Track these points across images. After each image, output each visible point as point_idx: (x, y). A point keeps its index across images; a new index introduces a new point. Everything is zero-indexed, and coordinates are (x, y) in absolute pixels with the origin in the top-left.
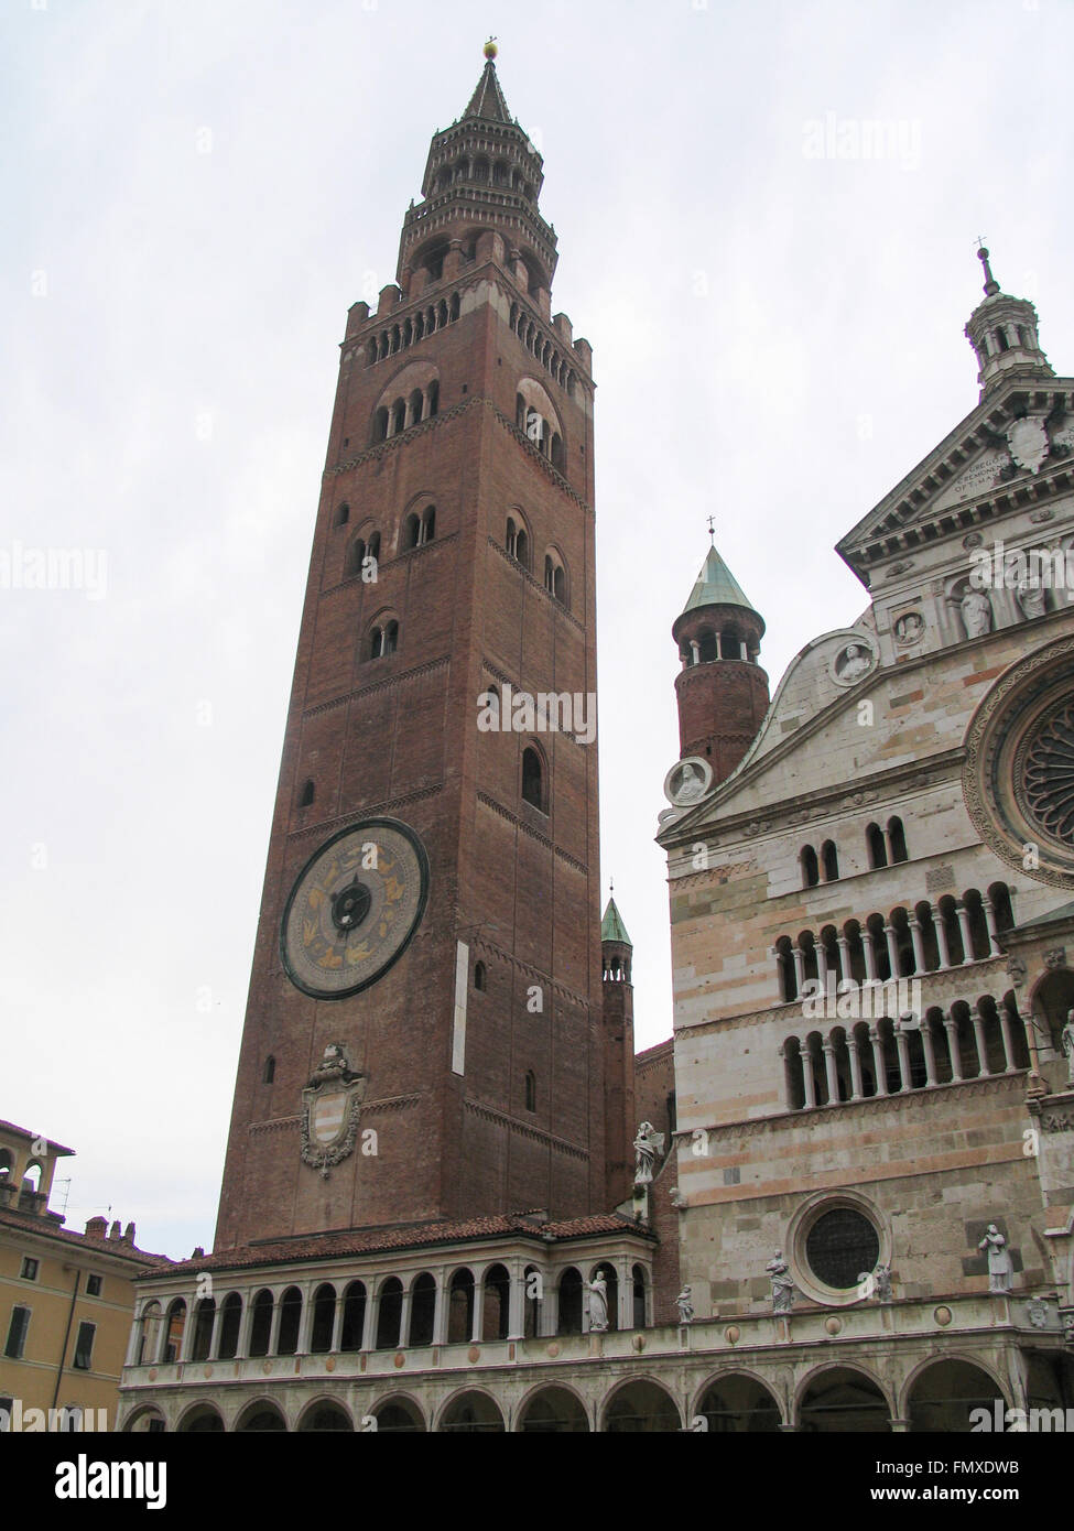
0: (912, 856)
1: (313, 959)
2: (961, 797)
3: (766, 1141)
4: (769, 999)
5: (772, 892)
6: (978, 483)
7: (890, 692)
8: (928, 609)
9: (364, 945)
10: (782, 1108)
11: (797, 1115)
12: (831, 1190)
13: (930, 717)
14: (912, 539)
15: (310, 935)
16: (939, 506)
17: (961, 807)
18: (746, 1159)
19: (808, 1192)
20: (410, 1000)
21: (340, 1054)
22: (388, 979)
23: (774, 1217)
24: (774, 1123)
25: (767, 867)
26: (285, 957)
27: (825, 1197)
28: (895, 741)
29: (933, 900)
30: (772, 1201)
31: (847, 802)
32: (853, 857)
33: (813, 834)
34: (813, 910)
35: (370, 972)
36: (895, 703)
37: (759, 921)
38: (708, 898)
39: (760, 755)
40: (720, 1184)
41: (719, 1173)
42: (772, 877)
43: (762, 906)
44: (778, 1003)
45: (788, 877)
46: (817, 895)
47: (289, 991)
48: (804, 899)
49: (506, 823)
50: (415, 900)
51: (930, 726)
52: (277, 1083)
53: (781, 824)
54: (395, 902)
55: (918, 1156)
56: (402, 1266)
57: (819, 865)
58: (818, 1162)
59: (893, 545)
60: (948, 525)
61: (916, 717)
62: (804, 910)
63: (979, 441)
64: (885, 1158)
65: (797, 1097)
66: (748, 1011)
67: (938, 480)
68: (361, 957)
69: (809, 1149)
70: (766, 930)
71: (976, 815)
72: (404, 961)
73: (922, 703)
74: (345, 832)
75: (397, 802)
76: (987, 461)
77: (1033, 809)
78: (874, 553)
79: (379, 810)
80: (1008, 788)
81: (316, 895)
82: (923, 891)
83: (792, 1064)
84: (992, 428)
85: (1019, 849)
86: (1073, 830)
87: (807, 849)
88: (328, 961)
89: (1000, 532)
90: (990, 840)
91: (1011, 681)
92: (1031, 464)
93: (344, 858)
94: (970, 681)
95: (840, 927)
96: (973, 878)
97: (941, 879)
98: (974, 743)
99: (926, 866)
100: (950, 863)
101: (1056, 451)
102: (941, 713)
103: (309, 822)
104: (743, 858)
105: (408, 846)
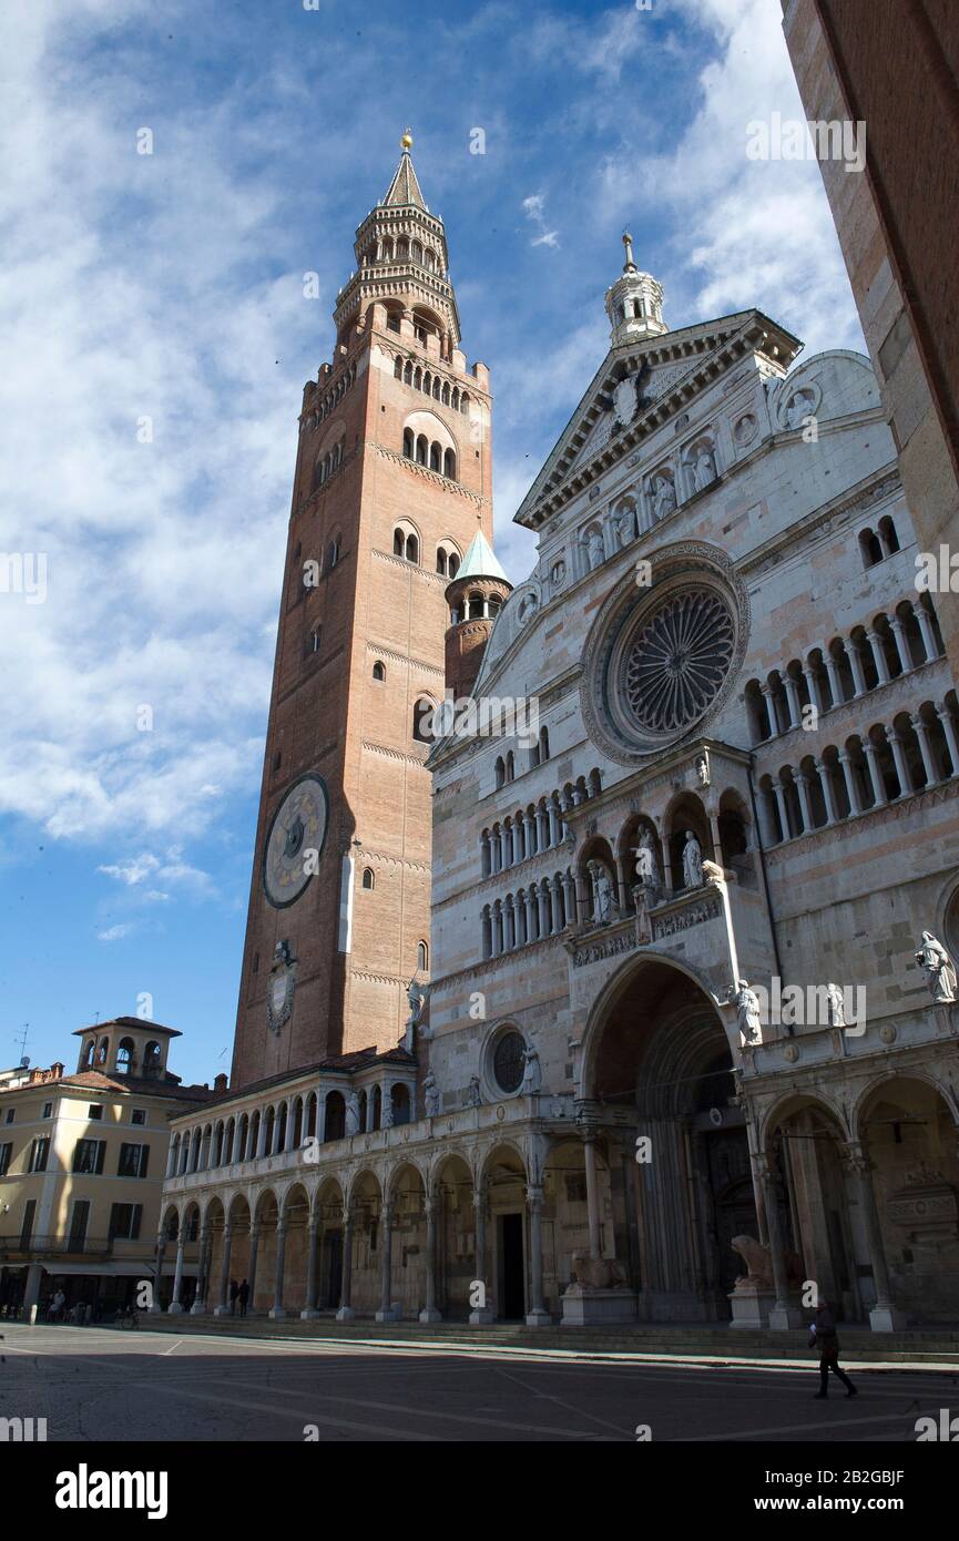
0: (552, 755)
1: (278, 880)
2: (579, 704)
3: (472, 985)
4: (477, 877)
5: (482, 795)
6: (599, 442)
7: (546, 626)
8: (568, 557)
9: (300, 865)
10: (481, 958)
11: (488, 962)
12: (500, 1019)
13: (565, 643)
15: (276, 863)
16: (583, 460)
17: (578, 711)
18: (461, 1000)
19: (492, 1021)
20: (317, 902)
21: (285, 946)
22: (309, 888)
23: (474, 1041)
24: (477, 969)
25: (479, 777)
26: (265, 882)
27: (499, 1024)
28: (547, 666)
29: (561, 788)
30: (474, 1030)
32: (523, 762)
33: (501, 748)
34: (501, 806)
35: (301, 886)
36: (548, 636)
37: (475, 819)
38: (451, 805)
40: (449, 1020)
41: (448, 1012)
42: (481, 784)
43: (476, 807)
44: (482, 880)
45: (488, 782)
46: (504, 793)
47: (267, 905)
48: (497, 797)
49: (393, 761)
50: (323, 830)
51: (565, 649)
52: (259, 971)
54: (314, 833)
55: (548, 988)
56: (276, 1096)
57: (504, 768)
58: (497, 1000)
59: (548, 509)
60: (579, 485)
61: (559, 644)
62: (496, 807)
63: (598, 409)
64: (530, 993)
65: (488, 949)
66: (467, 887)
67: (575, 448)
68: (297, 876)
69: (493, 988)
70: (478, 825)
71: (588, 716)
73: (562, 632)
74: (293, 787)
75: (317, 760)
76: (606, 423)
77: (631, 703)
78: (539, 517)
79: (308, 766)
80: (614, 690)
81: (279, 835)
82: (556, 782)
83: (487, 925)
84: (606, 395)
85: (610, 739)
86: (654, 715)
87: (500, 759)
88: (284, 881)
89: (610, 481)
90: (594, 736)
91: (609, 604)
92: (626, 418)
93: (293, 805)
94: (587, 609)
95: (513, 817)
96: (582, 766)
97: (566, 770)
98: (588, 658)
99: (559, 763)
100: (572, 756)
101: (643, 404)
102: (570, 638)
103: (278, 782)
104: (467, 773)
105: (321, 791)
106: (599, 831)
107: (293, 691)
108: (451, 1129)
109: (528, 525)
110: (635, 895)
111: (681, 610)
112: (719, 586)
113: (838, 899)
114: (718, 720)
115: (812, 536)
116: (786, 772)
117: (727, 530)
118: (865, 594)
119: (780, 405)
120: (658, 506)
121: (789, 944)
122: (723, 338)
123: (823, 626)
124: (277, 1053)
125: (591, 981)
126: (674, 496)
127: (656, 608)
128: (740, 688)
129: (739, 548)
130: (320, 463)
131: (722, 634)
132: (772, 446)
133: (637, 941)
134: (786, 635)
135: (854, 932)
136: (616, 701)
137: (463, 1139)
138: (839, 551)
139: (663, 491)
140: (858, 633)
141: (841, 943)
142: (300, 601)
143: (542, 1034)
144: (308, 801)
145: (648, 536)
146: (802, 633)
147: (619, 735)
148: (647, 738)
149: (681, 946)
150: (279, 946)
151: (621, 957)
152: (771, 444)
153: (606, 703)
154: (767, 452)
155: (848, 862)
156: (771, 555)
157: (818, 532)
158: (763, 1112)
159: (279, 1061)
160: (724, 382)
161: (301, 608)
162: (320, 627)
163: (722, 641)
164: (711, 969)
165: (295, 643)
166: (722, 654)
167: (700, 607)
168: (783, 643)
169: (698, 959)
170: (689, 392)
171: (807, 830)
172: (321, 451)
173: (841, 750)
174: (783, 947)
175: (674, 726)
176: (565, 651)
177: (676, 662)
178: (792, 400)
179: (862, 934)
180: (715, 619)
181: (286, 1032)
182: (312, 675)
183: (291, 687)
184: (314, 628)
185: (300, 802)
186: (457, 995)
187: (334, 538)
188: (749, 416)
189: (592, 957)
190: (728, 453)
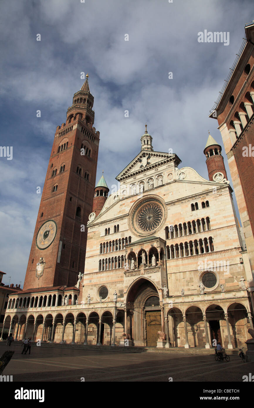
0: (120, 231)
1: (40, 243)
2: (127, 222)
3: (95, 276)
4: (98, 253)
5: (101, 236)
6: (137, 168)
7: (121, 203)
9: (47, 241)
10: (98, 271)
11: (100, 272)
12: (102, 284)
13: (125, 208)
14: (126, 177)
15: (40, 239)
16: (131, 172)
17: (127, 223)
18: (92, 279)
19: (100, 284)
20: (52, 251)
21: (42, 259)
22: (50, 247)
23: (95, 288)
24: (97, 273)
25: (101, 232)
26: (36, 243)
28: (120, 212)
30: (95, 285)
31: (112, 221)
32: (112, 231)
33: (107, 227)
34: (106, 239)
35: (48, 246)
36: (121, 205)
37: (99, 240)
38: (92, 236)
39: (102, 213)
40: (89, 282)
41: (89, 281)
42: (101, 233)
43: (99, 238)
44: (99, 254)
45: (103, 233)
46: (107, 236)
47: (37, 248)
48: (105, 237)
49: (72, 220)
50: (55, 234)
52: (34, 263)
53: (103, 224)
54: (52, 234)
55: (115, 279)
56: (43, 294)
57: (107, 231)
58: (101, 279)
59: (124, 178)
60: (131, 175)
61: (123, 208)
62: (104, 239)
63: (138, 161)
64: (110, 279)
65: (100, 269)
66: (95, 255)
68: (47, 243)
69: (101, 277)
70: (99, 242)
71: (129, 225)
72: (52, 244)
73: (124, 205)
74: (47, 222)
75: (54, 217)
76: (139, 164)
77: (138, 224)
78: (121, 179)
79: (52, 218)
80: (135, 220)
81: (42, 232)
82: (120, 237)
83: (100, 264)
84: (140, 159)
85: (134, 231)
86: (143, 227)
87: (106, 229)
88: (42, 243)
89: (139, 177)
90: (130, 229)
91: (136, 203)
92: (144, 165)
93: (46, 226)
94: (131, 202)
95: (109, 242)
96: (127, 235)
97: (123, 235)
98: (130, 213)
99: (121, 233)
100: (124, 232)
101: (148, 163)
102: (127, 207)
103: (42, 220)
104: (98, 230)
105: (55, 224)
106: (133, 251)
107: (48, 199)
108: (94, 306)
109: (119, 180)
110: (141, 265)
111: (151, 207)
112: (161, 205)
113: (180, 271)
114: (159, 232)
115: (182, 202)
116: (172, 246)
117: (164, 195)
118: (191, 216)
119: (178, 174)
120: (149, 186)
121: (170, 278)
122: (168, 157)
123: (182, 220)
124: (38, 283)
125: (129, 280)
126: (153, 185)
127: (146, 205)
128: (164, 228)
129: (167, 199)
130: (60, 146)
131: (161, 214)
132: (176, 182)
133: (141, 274)
134: (175, 219)
135: (183, 278)
136: (135, 223)
137: (97, 309)
138: (187, 206)
139: (151, 183)
140: (189, 223)
141: (180, 279)
142: (51, 178)
143: (113, 288)
144: (51, 226)
145: (147, 191)
146: (178, 220)
147: (136, 230)
148: (141, 232)
149: (150, 277)
150: (41, 259)
151: (137, 277)
152: (175, 181)
153: (133, 223)
154: (174, 182)
155: (183, 265)
156: (173, 203)
157: (183, 201)
158: (167, 310)
159: (39, 285)
160: (167, 165)
161: (52, 180)
162: (57, 186)
163: (160, 216)
164: (156, 282)
165: (50, 187)
166: (159, 219)
167: (156, 208)
168: (174, 221)
169: (154, 279)
170: (159, 165)
171: (175, 258)
172: (61, 144)
173: (184, 244)
174: (168, 278)
175: (147, 231)
176: (124, 210)
177: (149, 218)
178: (180, 174)
179: (184, 278)
180: (159, 211)
181: (41, 278)
182: (54, 196)
183: (47, 198)
184: (55, 185)
185: (48, 226)
186: (91, 277)
187: (63, 165)
188: (171, 174)
189: (130, 276)
190: (166, 180)
